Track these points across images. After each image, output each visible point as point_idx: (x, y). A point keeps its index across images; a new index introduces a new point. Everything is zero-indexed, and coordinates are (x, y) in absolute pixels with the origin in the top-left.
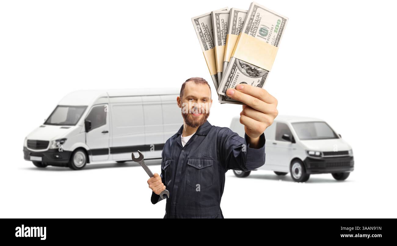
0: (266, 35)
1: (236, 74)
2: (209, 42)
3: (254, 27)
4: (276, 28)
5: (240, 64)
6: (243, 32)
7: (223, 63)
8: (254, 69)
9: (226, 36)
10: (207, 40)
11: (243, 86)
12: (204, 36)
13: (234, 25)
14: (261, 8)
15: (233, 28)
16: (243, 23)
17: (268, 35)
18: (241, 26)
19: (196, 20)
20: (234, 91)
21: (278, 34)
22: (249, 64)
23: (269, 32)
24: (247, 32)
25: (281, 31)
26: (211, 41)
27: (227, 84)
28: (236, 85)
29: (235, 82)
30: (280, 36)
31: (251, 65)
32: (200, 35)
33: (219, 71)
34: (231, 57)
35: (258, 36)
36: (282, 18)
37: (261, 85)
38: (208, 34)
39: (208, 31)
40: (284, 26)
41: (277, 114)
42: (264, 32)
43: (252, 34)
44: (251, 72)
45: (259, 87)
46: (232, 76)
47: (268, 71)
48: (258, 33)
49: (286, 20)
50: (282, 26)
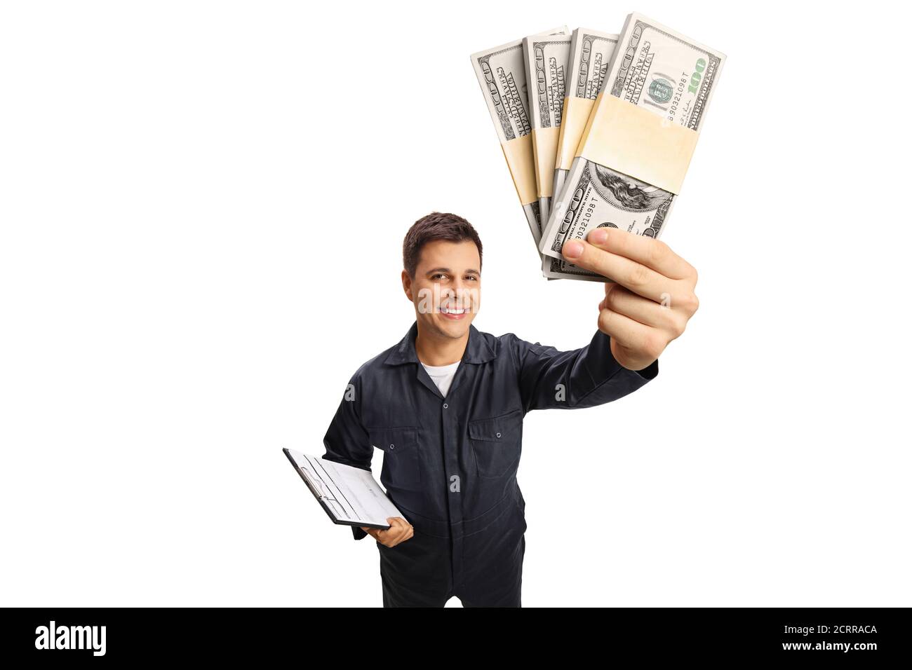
0: (666, 101)
1: (589, 201)
2: (516, 119)
3: (634, 79)
4: (693, 81)
5: (599, 174)
6: (605, 92)
7: (555, 172)
8: (636, 188)
9: (561, 102)
10: (511, 111)
11: (605, 234)
12: (505, 101)
13: (583, 73)
14: (654, 28)
15: (579, 81)
16: (607, 69)
17: (673, 99)
18: (602, 75)
19: (483, 60)
20: (583, 245)
21: (699, 98)
22: (623, 174)
23: (675, 91)
24: (616, 92)
25: (705, 89)
26: (524, 114)
27: (565, 230)
28: (588, 230)
29: (586, 222)
30: (704, 102)
31: (628, 179)
32: (494, 101)
33: (544, 194)
34: (574, 158)
35: (645, 101)
36: (710, 55)
37: (654, 230)
38: (514, 96)
39: (514, 88)
40: (714, 75)
41: (697, 306)
42: (661, 92)
43: (631, 95)
44: (627, 196)
45: (648, 235)
46: (577, 208)
47: (673, 195)
48: (645, 95)
49: (720, 60)
50: (710, 75)
